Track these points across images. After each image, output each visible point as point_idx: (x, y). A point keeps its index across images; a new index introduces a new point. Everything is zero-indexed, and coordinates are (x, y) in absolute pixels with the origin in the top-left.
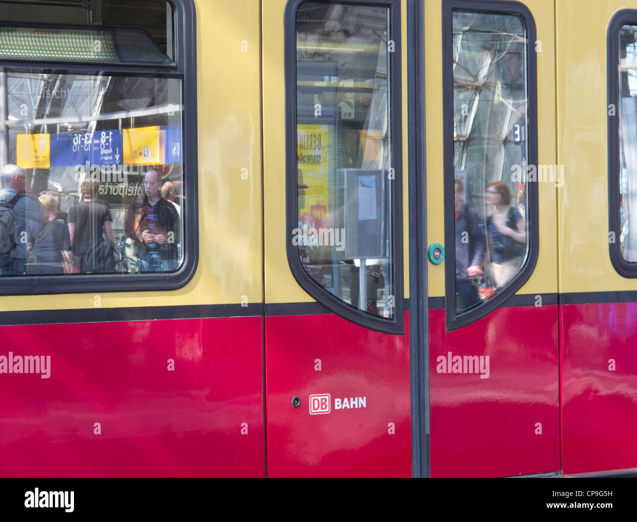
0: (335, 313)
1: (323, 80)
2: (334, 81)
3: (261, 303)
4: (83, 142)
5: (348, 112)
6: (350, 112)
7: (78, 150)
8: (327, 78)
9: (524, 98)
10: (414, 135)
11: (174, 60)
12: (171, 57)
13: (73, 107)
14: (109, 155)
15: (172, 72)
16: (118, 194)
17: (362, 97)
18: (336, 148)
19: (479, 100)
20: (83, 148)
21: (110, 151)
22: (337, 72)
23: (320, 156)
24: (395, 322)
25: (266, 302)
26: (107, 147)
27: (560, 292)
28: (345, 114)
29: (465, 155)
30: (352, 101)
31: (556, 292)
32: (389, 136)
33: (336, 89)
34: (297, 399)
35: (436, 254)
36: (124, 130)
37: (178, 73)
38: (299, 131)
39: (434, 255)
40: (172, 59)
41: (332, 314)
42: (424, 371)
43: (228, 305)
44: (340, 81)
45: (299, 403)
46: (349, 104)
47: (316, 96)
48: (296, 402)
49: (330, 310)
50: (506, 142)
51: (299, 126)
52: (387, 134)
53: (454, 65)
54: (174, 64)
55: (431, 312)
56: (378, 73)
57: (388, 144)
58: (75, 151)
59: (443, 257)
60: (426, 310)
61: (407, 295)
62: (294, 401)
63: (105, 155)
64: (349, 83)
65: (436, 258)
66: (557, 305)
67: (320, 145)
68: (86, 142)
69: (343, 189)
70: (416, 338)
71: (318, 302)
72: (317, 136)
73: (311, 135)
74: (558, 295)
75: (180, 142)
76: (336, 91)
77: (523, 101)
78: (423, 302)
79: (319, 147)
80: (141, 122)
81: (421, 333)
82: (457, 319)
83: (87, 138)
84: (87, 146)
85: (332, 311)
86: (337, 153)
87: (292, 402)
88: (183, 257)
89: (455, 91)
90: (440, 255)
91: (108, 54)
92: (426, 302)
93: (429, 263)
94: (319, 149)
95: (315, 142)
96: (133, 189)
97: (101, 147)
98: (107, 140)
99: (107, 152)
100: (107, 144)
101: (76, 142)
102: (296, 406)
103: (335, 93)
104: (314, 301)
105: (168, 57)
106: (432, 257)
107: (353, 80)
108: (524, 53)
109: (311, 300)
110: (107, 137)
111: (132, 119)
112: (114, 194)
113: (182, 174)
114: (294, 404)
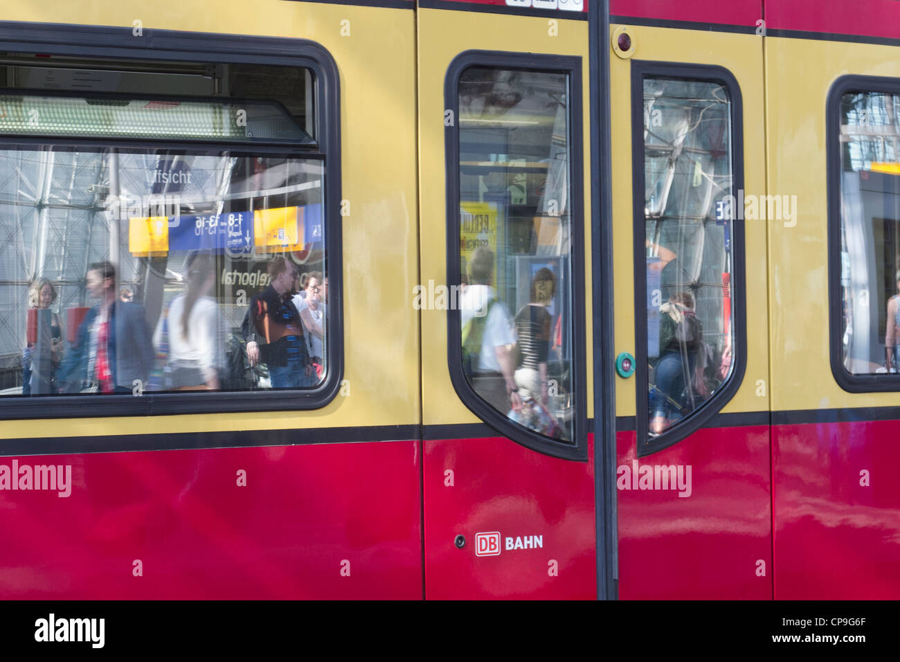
0: (507, 437)
1: (489, 160)
2: (502, 160)
3: (418, 425)
4: (207, 225)
5: (518, 197)
6: (521, 197)
7: (202, 234)
8: (493, 156)
9: (728, 174)
10: (598, 224)
11: (314, 138)
12: (311, 134)
13: (196, 185)
14: (238, 237)
15: (313, 152)
16: (249, 284)
17: (535, 179)
18: (507, 240)
19: (675, 174)
20: (207, 230)
21: (240, 233)
22: (507, 150)
23: (487, 241)
24: (577, 446)
25: (424, 424)
26: (236, 230)
27: (772, 410)
28: (516, 199)
29: (659, 235)
30: (524, 184)
31: (767, 409)
32: (569, 214)
33: (507, 170)
34: (461, 538)
35: (625, 365)
36: (256, 212)
37: (319, 153)
38: (462, 210)
39: (623, 367)
40: (311, 135)
41: (503, 437)
42: (611, 505)
43: (379, 428)
44: (509, 161)
45: (463, 543)
46: (521, 188)
47: (481, 177)
48: (460, 541)
49: (498, 432)
50: (707, 220)
51: (462, 204)
52: (566, 212)
53: (646, 133)
54: (314, 143)
55: (619, 435)
56: (554, 139)
57: (567, 223)
58: (198, 235)
59: (633, 369)
60: (614, 431)
61: (590, 414)
62: (457, 541)
63: (233, 238)
64: (521, 163)
65: (626, 371)
66: (769, 425)
67: (488, 228)
68: (211, 226)
69: (515, 289)
70: (602, 465)
71: (486, 423)
72: (484, 217)
73: (477, 216)
74: (770, 413)
75: (322, 225)
76: (507, 172)
77: (727, 176)
78: (610, 422)
79: (486, 230)
80: (276, 202)
81: (607, 460)
82: (649, 442)
83: (213, 221)
84: (213, 229)
85: (502, 434)
86: (507, 246)
87: (455, 541)
88: (325, 371)
89: (647, 158)
90: (629, 367)
91: (236, 131)
92: (614, 422)
93: (617, 377)
94: (486, 232)
95: (481, 223)
96: (266, 278)
97: (228, 229)
98: (236, 222)
99: (236, 234)
100: (236, 226)
101: (200, 224)
102: (461, 546)
103: (505, 173)
104: (481, 421)
105: (307, 134)
106: (620, 370)
107: (524, 160)
108: (728, 122)
109: (477, 420)
110: (236, 220)
111: (265, 198)
112: (244, 284)
113: (324, 259)
114: (457, 545)
